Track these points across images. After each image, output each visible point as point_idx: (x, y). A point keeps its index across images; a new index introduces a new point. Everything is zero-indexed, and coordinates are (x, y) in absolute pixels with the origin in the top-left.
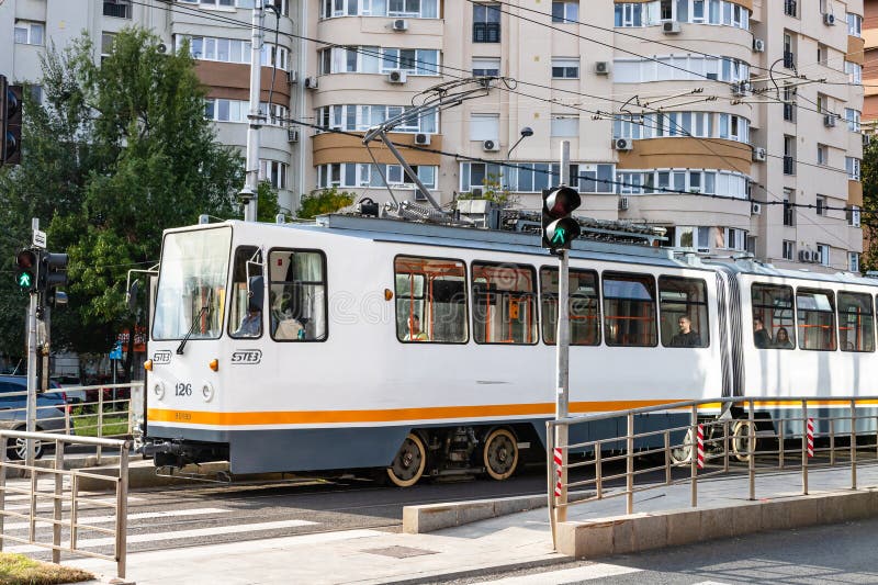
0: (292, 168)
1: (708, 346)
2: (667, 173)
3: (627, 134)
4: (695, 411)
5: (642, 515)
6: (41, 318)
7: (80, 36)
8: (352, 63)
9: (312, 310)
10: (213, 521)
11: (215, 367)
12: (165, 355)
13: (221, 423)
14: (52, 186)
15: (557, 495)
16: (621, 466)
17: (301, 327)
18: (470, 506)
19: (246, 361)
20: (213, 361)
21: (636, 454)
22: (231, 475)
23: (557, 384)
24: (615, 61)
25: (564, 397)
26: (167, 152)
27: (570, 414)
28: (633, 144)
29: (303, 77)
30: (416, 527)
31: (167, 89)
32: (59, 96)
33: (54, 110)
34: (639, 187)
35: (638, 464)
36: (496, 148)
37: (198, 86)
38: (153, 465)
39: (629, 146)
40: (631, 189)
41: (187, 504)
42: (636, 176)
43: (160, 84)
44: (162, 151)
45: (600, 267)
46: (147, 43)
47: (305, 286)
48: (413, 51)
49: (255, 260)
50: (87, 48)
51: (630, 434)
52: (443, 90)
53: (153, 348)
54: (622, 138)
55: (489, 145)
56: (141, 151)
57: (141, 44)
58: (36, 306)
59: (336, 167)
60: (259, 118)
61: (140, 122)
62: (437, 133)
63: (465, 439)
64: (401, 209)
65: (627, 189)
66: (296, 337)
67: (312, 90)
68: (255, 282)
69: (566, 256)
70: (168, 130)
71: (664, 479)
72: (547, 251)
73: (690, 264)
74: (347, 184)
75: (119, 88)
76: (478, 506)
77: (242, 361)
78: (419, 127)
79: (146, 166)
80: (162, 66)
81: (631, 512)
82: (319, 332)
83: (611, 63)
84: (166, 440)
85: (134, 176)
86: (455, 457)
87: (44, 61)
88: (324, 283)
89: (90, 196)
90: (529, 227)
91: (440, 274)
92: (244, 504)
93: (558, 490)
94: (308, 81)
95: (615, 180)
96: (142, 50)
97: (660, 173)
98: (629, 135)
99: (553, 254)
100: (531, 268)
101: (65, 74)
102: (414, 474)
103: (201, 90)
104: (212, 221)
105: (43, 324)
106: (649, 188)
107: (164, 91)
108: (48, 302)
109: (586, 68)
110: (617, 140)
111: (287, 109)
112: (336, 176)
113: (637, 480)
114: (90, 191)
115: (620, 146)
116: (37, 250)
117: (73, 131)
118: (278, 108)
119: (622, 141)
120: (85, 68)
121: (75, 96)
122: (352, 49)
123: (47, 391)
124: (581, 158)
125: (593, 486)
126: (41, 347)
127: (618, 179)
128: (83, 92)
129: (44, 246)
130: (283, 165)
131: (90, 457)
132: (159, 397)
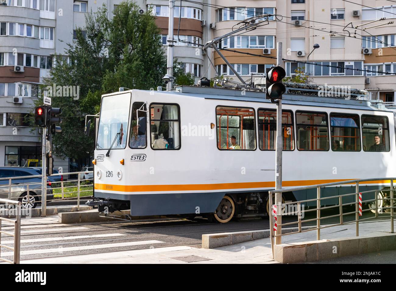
0: (204, 66)
1: (389, 151)
2: (390, 65)
3: (369, 46)
4: (358, 185)
5: (325, 241)
6: (48, 139)
7: (101, 7)
8: (232, 16)
9: (173, 134)
10: (112, 240)
11: (123, 163)
12: (100, 157)
13: (126, 191)
14: (89, 78)
15: (275, 230)
16: (314, 214)
17: (167, 142)
18: (238, 234)
19: (138, 160)
20: (121, 160)
21: (322, 208)
22: (131, 217)
23: (276, 171)
24: (362, 10)
25: (280, 178)
26: (141, 61)
27: (283, 188)
28: (372, 51)
29: (209, 23)
30: (208, 245)
31: (142, 30)
32: (93, 35)
33: (90, 42)
34: (375, 72)
35: (323, 213)
36: (303, 54)
37: (156, 29)
38: (98, 211)
39: (370, 52)
40: (371, 73)
41: (107, 231)
42: (374, 67)
43: (138, 28)
44: (139, 60)
45: (329, 111)
46: (133, 9)
47: (169, 122)
48: (262, 8)
49: (142, 109)
50: (104, 12)
51: (318, 197)
52: (247, 23)
53: (97, 153)
54: (367, 48)
55: (300, 53)
56: (129, 60)
57: (130, 9)
58: (46, 133)
59: (225, 66)
60: (173, 42)
61: (130, 46)
62: (274, 48)
63: (255, 199)
64: (223, 82)
65: (369, 73)
66: (164, 147)
67: (213, 30)
68: (141, 120)
69: (280, 103)
70: (143, 51)
71: (338, 222)
72: (270, 100)
73: (379, 109)
74: (230, 74)
75: (120, 31)
76: (243, 234)
77: (136, 160)
78: (265, 46)
79: (131, 67)
80: (139, 20)
81: (319, 239)
82: (176, 145)
83: (361, 11)
84: (101, 199)
85: (126, 72)
86: (250, 208)
87: (87, 19)
88: (179, 120)
89: (105, 82)
90: (290, 91)
91: (247, 116)
92: (135, 231)
93: (275, 227)
94: (211, 25)
95: (363, 69)
96: (130, 12)
97: (386, 65)
98: (370, 47)
99: (273, 102)
100: (291, 111)
101: (96, 25)
102: (229, 216)
103: (157, 30)
104: (125, 90)
105: (49, 142)
106: (381, 72)
107: (140, 32)
108: (52, 131)
109: (348, 14)
110: (364, 49)
111: (202, 39)
112: (225, 71)
113: (323, 222)
114: (105, 79)
115: (365, 52)
116: (46, 106)
117: (99, 52)
118: (197, 38)
119: (367, 49)
120: (103, 22)
121: (100, 35)
122: (232, 9)
123: (52, 175)
124: (346, 58)
125: (296, 225)
126: (48, 154)
127: (365, 69)
128: (104, 33)
129: (50, 104)
130: (200, 66)
131: (74, 206)
132: (99, 178)
